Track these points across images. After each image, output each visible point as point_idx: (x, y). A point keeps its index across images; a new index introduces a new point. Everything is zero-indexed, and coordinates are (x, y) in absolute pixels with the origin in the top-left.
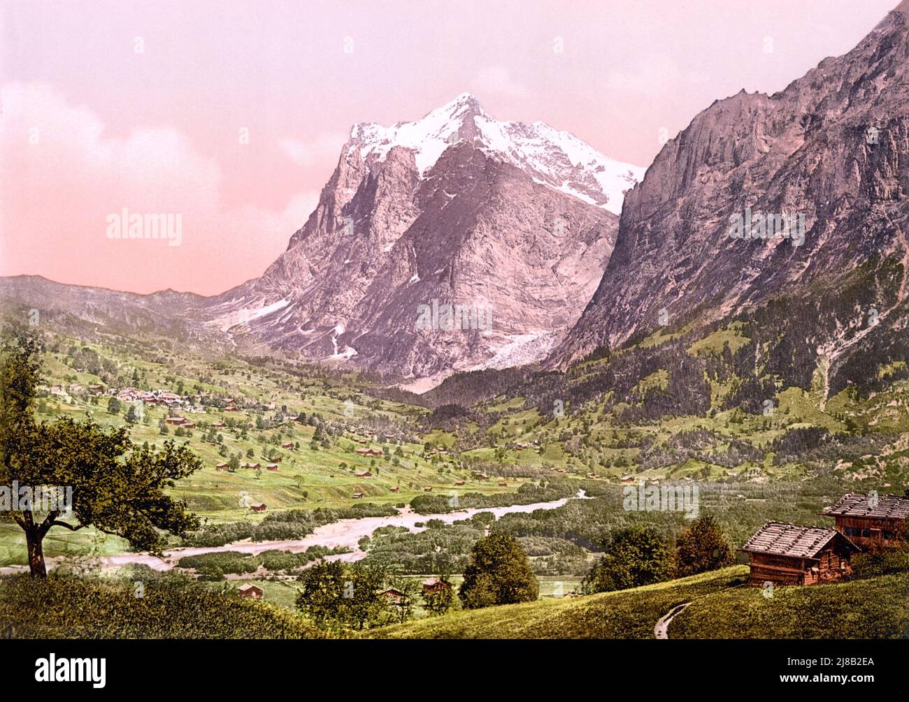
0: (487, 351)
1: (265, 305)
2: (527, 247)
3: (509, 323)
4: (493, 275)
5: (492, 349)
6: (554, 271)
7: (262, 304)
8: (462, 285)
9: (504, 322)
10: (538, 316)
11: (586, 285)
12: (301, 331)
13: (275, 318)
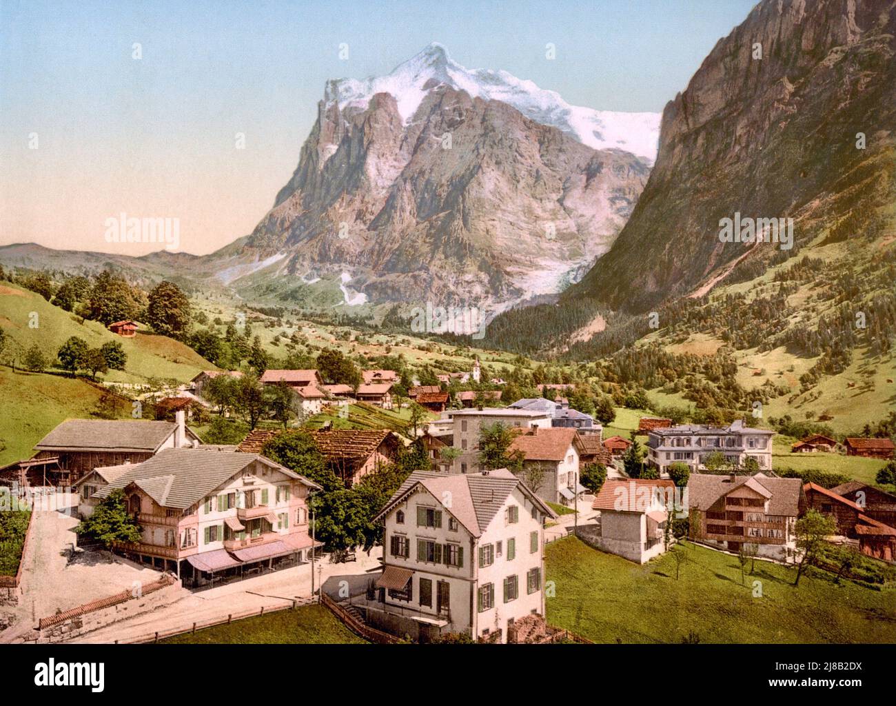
0: (512, 288)
1: (259, 260)
2: (531, 181)
3: (528, 258)
4: (504, 211)
5: (517, 285)
6: (562, 205)
7: (257, 259)
8: (476, 222)
9: (523, 258)
10: (553, 249)
11: (593, 216)
12: (305, 281)
13: (275, 271)
